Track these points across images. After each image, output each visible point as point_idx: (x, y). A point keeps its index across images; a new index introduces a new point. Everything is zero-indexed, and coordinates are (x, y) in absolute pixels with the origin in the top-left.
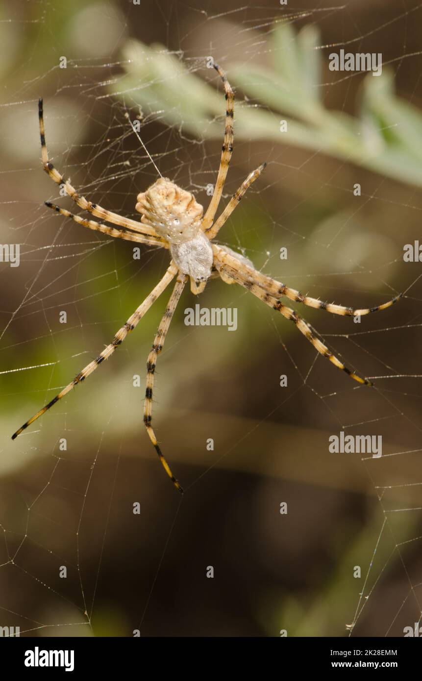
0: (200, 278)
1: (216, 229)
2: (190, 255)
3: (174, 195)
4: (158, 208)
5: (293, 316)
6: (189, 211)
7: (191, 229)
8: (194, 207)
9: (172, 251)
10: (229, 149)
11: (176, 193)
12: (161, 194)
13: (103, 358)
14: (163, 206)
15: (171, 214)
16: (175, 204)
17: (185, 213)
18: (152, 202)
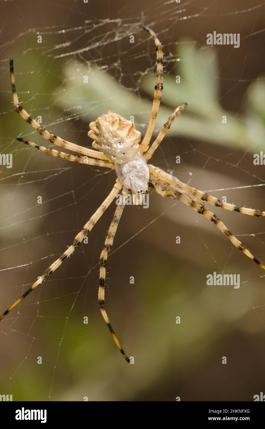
0: (139, 191)
1: (151, 152)
2: (131, 172)
3: (118, 122)
4: (105, 133)
5: (214, 218)
6: (130, 136)
7: (132, 150)
8: (134, 133)
9: (117, 171)
10: (160, 88)
11: (120, 120)
12: (108, 121)
13: (66, 256)
14: (110, 131)
15: (115, 138)
16: (119, 130)
17: (127, 137)
18: (100, 128)
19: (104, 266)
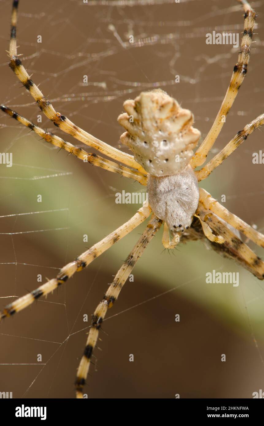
0: (177, 225)
1: (209, 169)
2: (171, 193)
3: (171, 106)
4: (146, 119)
8: (190, 131)
10: (243, 70)
15: (160, 132)
16: (169, 120)
17: (178, 134)
18: (141, 110)
19: (98, 328)
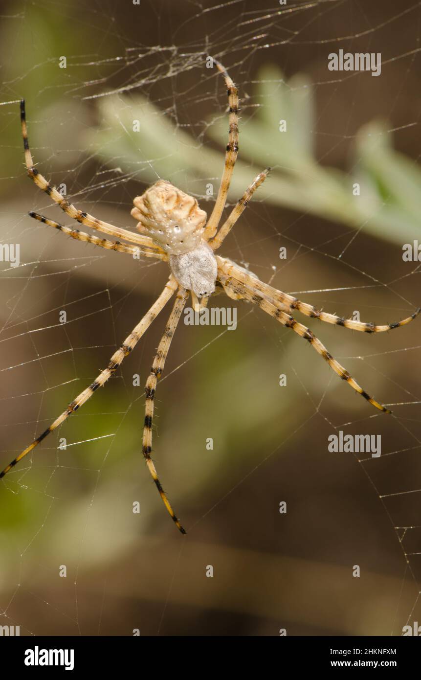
0: (203, 293)
1: (220, 238)
2: (192, 267)
3: (175, 198)
4: (157, 213)
5: (308, 334)
6: (191, 217)
7: (193, 237)
8: (196, 213)
9: (171, 263)
10: (235, 148)
11: (178, 196)
12: (161, 197)
13: (99, 385)
14: (163, 211)
15: (171, 221)
16: (176, 209)
17: (187, 219)
18: (150, 206)
19: (152, 399)
